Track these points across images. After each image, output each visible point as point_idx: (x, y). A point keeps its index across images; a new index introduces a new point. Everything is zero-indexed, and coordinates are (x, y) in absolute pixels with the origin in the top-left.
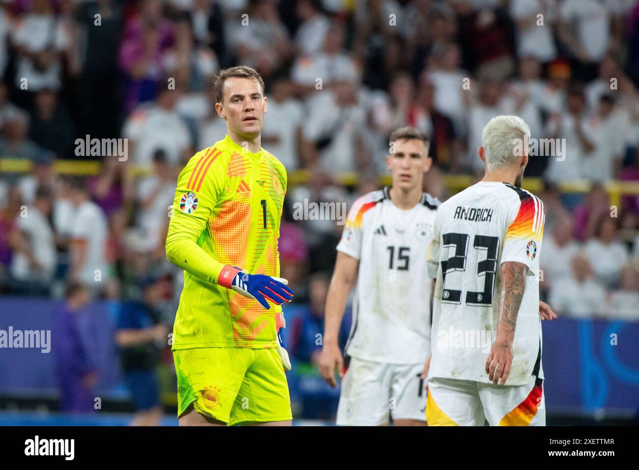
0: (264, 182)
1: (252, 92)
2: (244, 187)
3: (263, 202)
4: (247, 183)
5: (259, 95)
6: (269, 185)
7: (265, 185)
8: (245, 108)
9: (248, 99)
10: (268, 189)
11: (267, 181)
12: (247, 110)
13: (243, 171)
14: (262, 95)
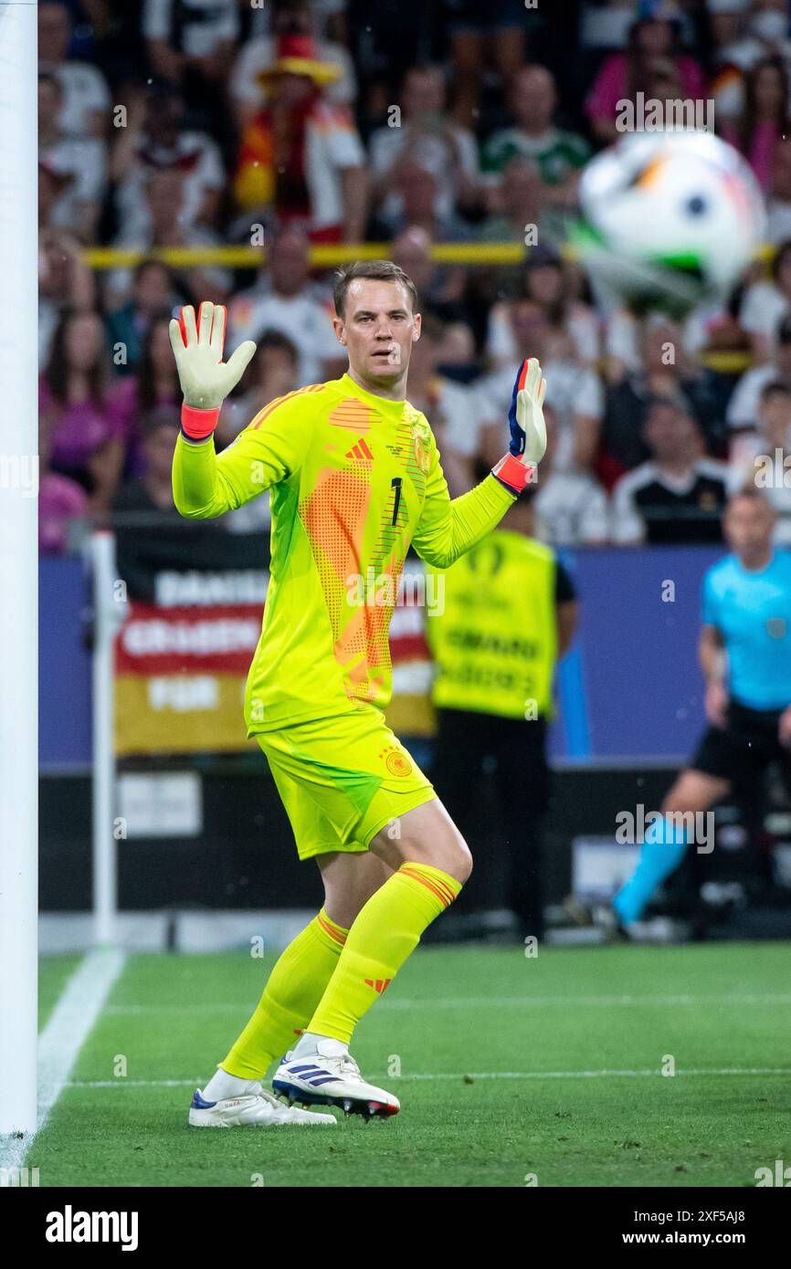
0: (399, 449)
1: (390, 306)
2: (362, 451)
3: (397, 482)
4: (369, 447)
5: (404, 312)
6: (407, 455)
7: (401, 453)
8: (377, 335)
9: (383, 319)
10: (406, 461)
11: (405, 448)
12: (379, 339)
13: (364, 425)
14: (409, 313)
